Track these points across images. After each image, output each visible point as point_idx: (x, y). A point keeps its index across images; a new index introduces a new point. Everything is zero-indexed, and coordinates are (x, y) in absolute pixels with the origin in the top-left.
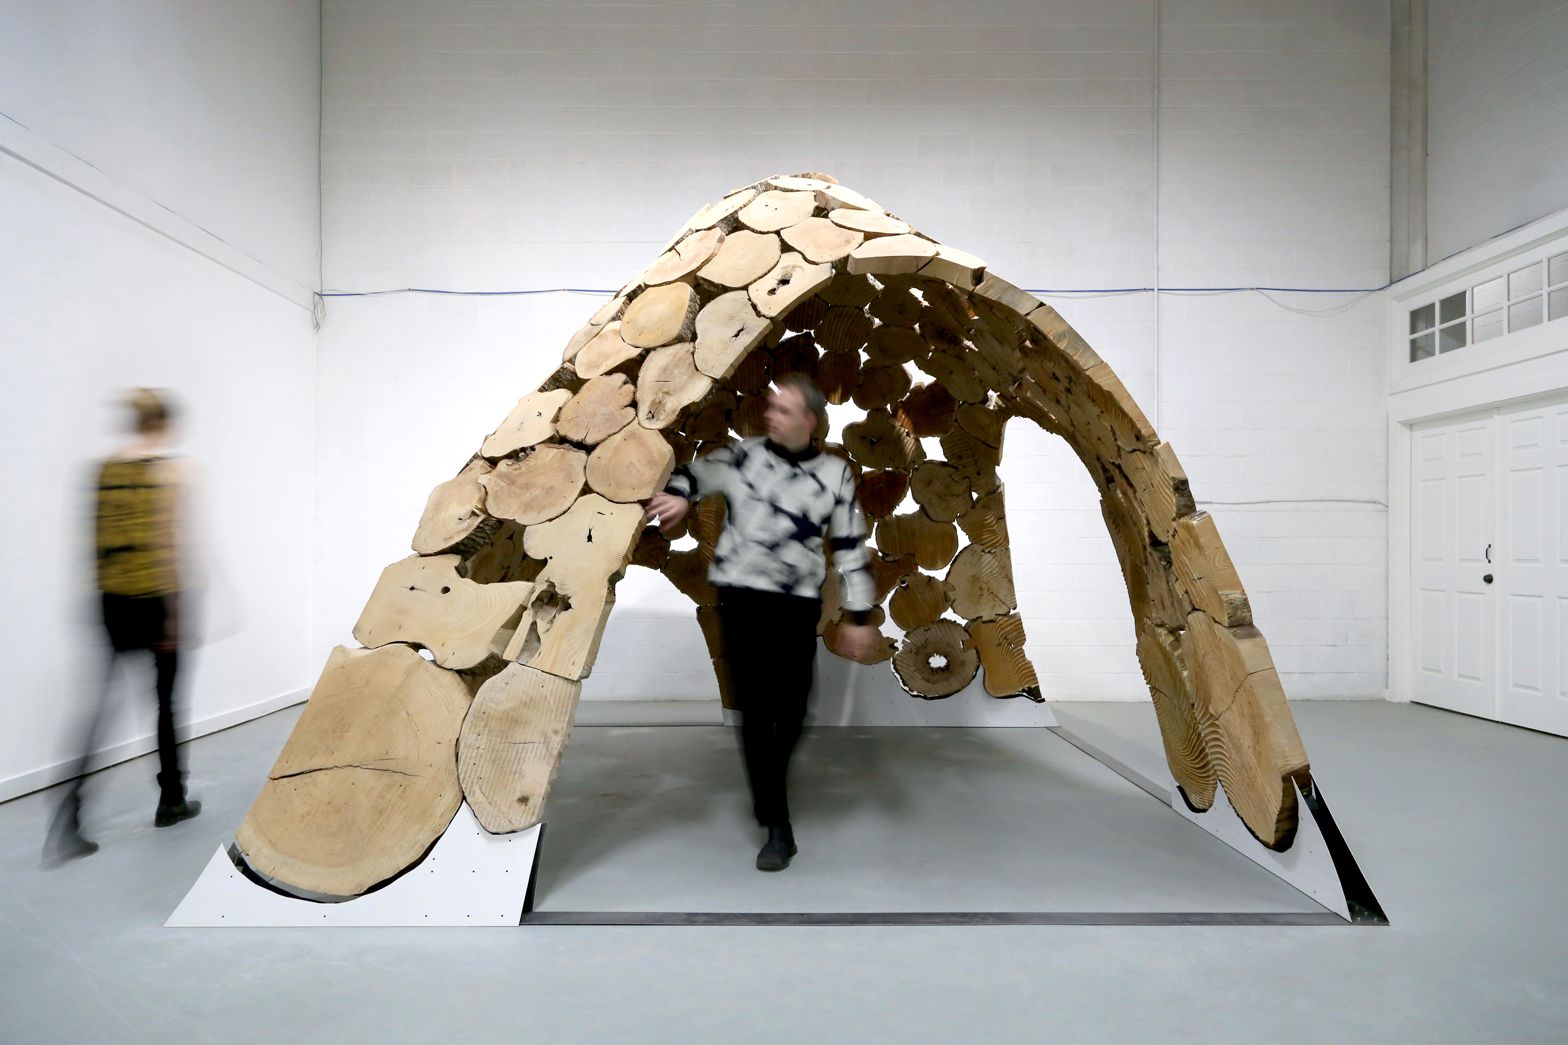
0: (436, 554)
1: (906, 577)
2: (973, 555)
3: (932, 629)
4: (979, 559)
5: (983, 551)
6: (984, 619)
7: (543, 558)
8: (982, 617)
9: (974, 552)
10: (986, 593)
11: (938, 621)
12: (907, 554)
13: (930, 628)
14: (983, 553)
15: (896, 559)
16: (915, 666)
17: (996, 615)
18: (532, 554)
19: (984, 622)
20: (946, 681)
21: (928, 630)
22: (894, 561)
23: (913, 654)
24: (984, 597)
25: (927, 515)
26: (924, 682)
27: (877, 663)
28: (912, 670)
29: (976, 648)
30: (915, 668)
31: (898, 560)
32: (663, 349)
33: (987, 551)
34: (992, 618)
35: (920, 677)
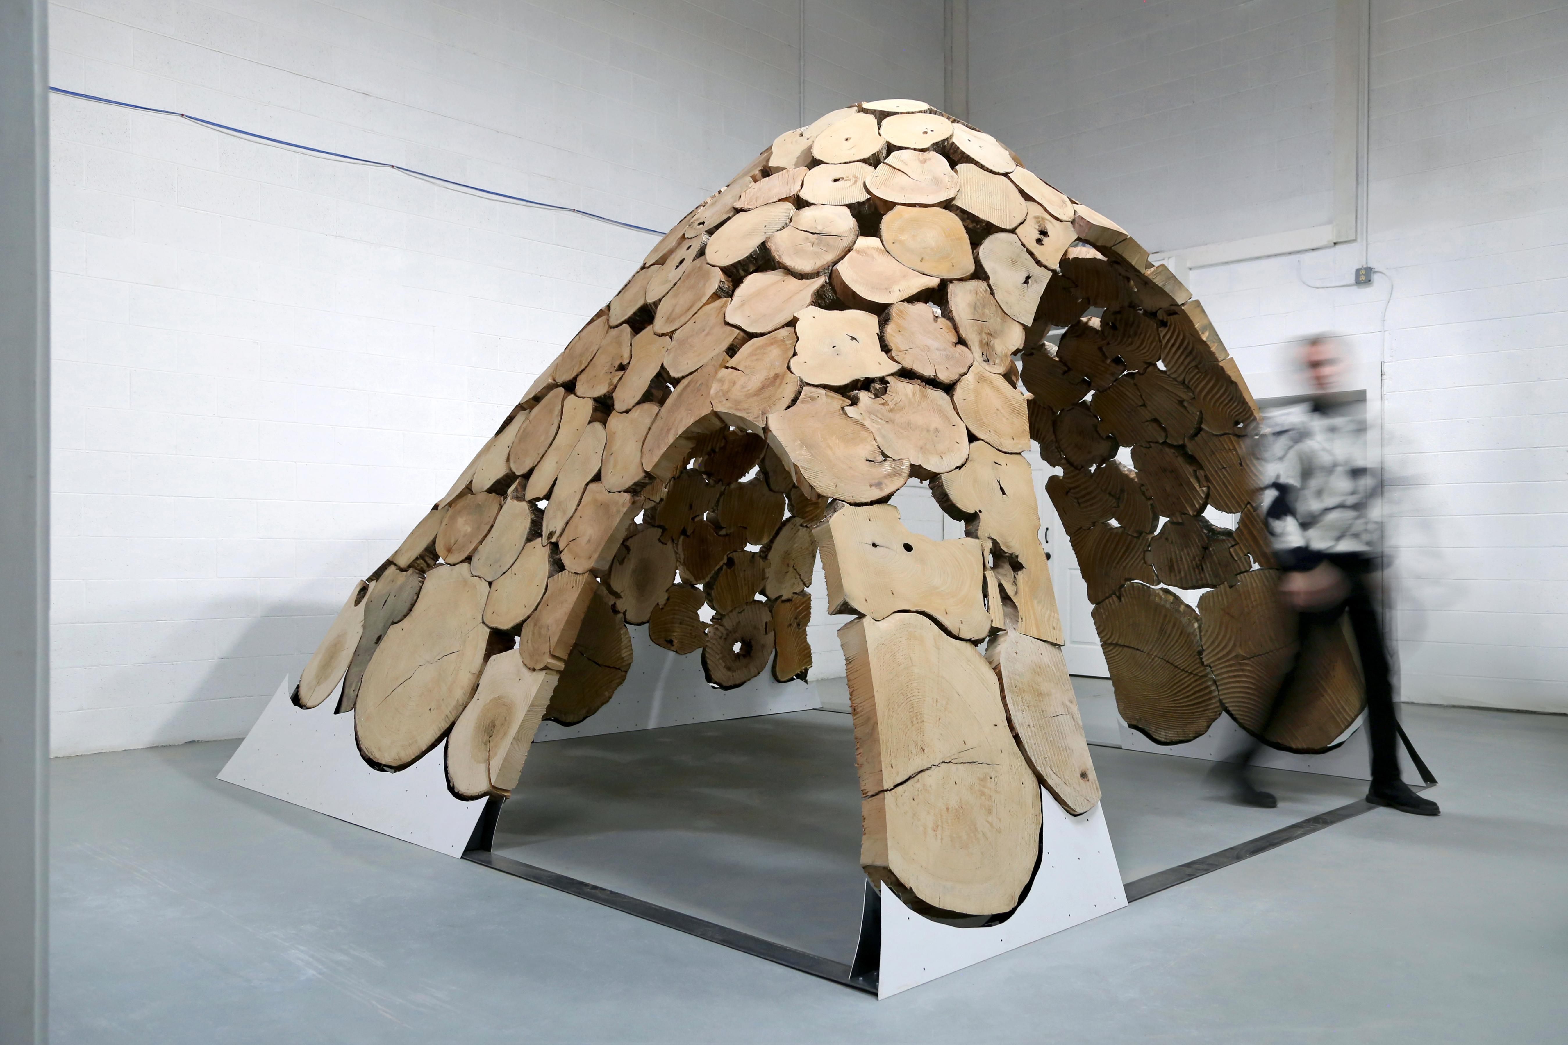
0: (872, 503)
1: (734, 553)
2: (792, 529)
3: (746, 611)
4: (795, 534)
5: (801, 525)
6: (784, 598)
7: (974, 512)
8: (781, 596)
9: (794, 526)
10: (791, 569)
11: (752, 602)
12: (741, 526)
13: (744, 610)
14: (800, 527)
15: (729, 532)
16: (721, 653)
17: (793, 593)
18: (963, 507)
19: (784, 601)
20: (746, 667)
21: (742, 611)
22: (727, 535)
23: (722, 639)
24: (788, 573)
25: (768, 485)
26: (724, 671)
27: (691, 652)
28: (718, 657)
29: (774, 631)
30: (720, 655)
31: (731, 533)
32: (961, 284)
33: (805, 525)
34: (790, 597)
35: (723, 664)
